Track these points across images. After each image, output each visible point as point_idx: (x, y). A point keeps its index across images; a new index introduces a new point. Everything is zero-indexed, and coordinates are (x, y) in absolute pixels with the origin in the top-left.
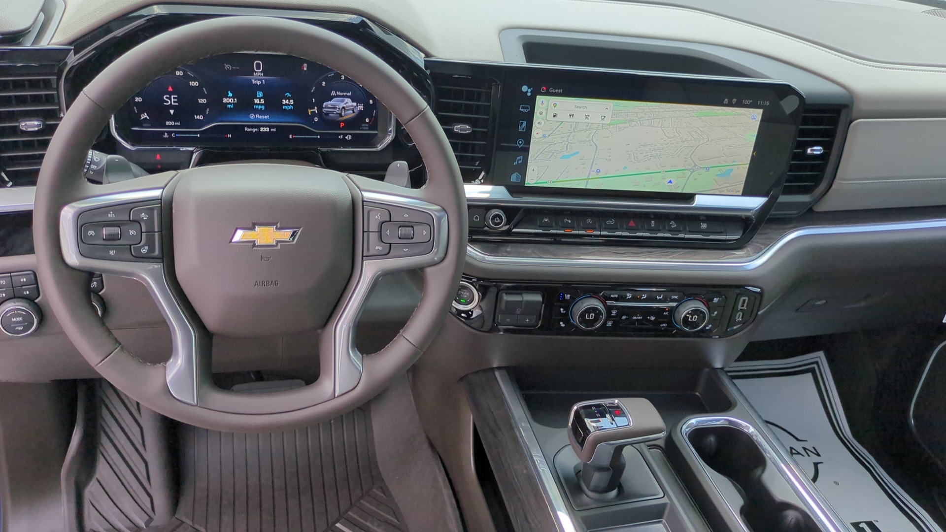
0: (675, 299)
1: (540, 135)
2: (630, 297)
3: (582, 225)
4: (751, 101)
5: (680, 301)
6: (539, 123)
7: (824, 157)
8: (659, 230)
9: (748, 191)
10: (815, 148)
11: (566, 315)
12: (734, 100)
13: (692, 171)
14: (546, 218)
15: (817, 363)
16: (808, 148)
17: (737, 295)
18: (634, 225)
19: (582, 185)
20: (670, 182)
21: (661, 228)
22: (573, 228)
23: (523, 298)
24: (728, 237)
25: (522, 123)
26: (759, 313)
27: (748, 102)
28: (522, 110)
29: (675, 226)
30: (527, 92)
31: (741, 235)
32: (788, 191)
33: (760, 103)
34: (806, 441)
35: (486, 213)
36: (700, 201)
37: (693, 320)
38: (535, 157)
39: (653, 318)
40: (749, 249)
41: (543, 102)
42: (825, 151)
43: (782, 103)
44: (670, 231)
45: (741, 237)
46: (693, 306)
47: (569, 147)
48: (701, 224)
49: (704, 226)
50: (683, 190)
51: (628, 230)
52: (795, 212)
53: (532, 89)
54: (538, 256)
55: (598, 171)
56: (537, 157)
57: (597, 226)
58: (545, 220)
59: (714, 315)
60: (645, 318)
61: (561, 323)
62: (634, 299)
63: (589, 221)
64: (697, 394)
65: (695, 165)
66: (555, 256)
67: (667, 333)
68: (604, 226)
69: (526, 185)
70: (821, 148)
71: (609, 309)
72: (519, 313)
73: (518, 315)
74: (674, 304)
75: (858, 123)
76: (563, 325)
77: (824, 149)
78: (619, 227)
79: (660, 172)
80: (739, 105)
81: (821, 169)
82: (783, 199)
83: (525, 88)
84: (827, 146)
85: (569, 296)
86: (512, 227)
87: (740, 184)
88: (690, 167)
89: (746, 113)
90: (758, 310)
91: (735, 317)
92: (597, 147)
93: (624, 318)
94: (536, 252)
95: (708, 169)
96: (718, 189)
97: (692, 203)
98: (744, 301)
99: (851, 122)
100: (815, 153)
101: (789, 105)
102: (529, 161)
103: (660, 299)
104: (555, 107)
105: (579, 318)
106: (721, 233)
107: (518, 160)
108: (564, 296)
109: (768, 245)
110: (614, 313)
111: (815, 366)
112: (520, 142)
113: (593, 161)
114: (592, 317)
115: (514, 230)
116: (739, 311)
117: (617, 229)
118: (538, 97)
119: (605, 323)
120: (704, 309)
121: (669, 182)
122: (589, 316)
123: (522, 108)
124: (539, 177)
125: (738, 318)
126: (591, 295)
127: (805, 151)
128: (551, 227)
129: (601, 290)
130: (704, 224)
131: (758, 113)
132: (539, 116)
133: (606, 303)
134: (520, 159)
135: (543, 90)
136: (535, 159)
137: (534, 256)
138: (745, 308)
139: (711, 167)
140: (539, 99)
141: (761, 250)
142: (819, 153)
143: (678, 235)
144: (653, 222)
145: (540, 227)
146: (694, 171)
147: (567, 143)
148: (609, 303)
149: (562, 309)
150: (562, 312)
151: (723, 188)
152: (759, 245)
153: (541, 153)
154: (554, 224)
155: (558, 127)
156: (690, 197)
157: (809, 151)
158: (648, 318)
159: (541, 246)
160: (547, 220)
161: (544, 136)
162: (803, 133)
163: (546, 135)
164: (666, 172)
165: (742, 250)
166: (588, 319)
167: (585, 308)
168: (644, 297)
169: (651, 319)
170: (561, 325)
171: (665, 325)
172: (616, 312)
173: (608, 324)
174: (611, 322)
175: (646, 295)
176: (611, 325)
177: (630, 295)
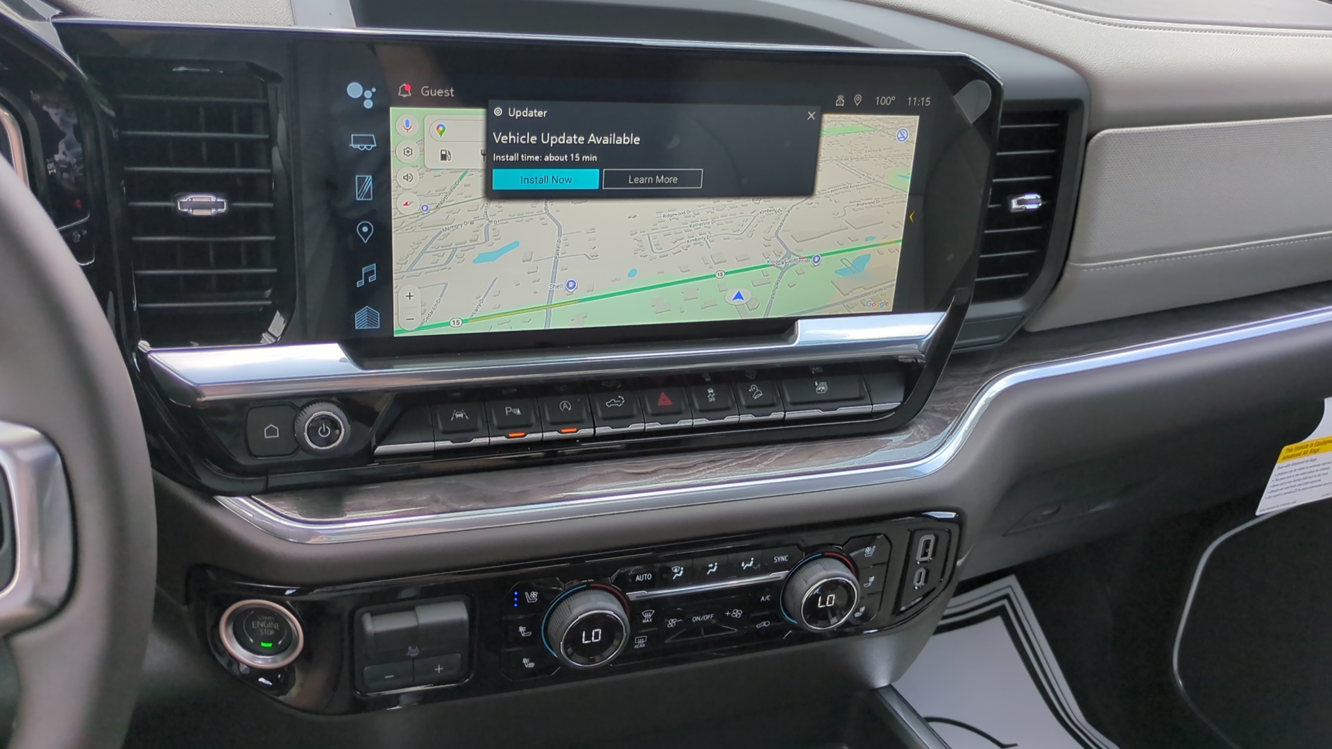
0: (782, 563)
1: (414, 208)
2: (680, 575)
3: (548, 418)
4: (893, 98)
5: (794, 567)
6: (407, 178)
7: (1043, 216)
8: (727, 409)
9: (905, 303)
10: (1027, 197)
11: (534, 640)
12: (858, 98)
13: (783, 266)
14: (459, 410)
15: (1007, 597)
16: (1012, 198)
17: (912, 534)
18: (668, 402)
19: (536, 323)
20: (739, 296)
21: (730, 403)
22: (527, 427)
23: (417, 620)
24: (877, 407)
25: (362, 181)
26: (959, 563)
27: (886, 101)
28: (358, 146)
29: (761, 395)
30: (363, 98)
31: (902, 400)
32: (986, 294)
33: (913, 101)
34: (1015, 745)
35: (295, 418)
36: (809, 333)
37: (828, 605)
38: (409, 264)
39: (737, 613)
40: (920, 427)
41: (407, 122)
42: (1045, 202)
43: (957, 99)
44: (751, 407)
45: (902, 403)
46: (823, 573)
47: (491, 232)
48: (816, 384)
49: (822, 387)
50: (768, 311)
51: (656, 416)
52: (996, 337)
53: (374, 90)
54: (444, 508)
55: (571, 285)
56: (414, 263)
57: (585, 415)
58: (457, 416)
59: (870, 584)
60: (720, 616)
61: (525, 661)
62: (689, 578)
63: (565, 406)
65: (789, 254)
66: (490, 501)
67: (771, 638)
68: (600, 414)
69: (395, 336)
70: (1039, 197)
71: (634, 610)
72: (416, 655)
73: (414, 659)
74: (781, 575)
75: (1104, 137)
76: (532, 665)
77: (1043, 199)
78: (635, 411)
79: (715, 276)
80: (869, 108)
81: (1039, 242)
82: (976, 311)
83: (354, 90)
84: (1048, 192)
85: (534, 594)
86: (374, 443)
87: (889, 287)
88: (779, 259)
89: (886, 125)
90: (956, 559)
91: (913, 582)
92: (560, 228)
93: (672, 623)
94: (439, 496)
95: (816, 260)
96: (842, 302)
97: (792, 337)
98: (927, 544)
99: (1089, 138)
100: (1029, 207)
101: (970, 104)
102: (394, 276)
103: (747, 567)
104: (441, 134)
105: (565, 649)
106: (858, 400)
107: (367, 275)
108: (522, 598)
109: (958, 413)
110: (648, 617)
111: (1005, 602)
112: (365, 229)
113: (556, 263)
114: (596, 637)
115: (381, 449)
116: (919, 567)
117: (630, 418)
118: (393, 110)
119: (631, 641)
120: (846, 575)
121: (735, 298)
122: (588, 638)
123: (357, 141)
124: (428, 312)
125: (919, 582)
126: (588, 584)
127: (1008, 205)
128: (474, 431)
129: (609, 569)
130: (822, 383)
131: (909, 125)
132: (404, 158)
133: (627, 598)
134: (372, 273)
135: (404, 91)
136: (410, 269)
137: (436, 508)
138: (929, 557)
139: (822, 255)
140: (398, 115)
141: (946, 425)
142: (1035, 206)
143: (770, 415)
144: (710, 391)
145: (446, 434)
146: (787, 267)
147: (487, 222)
148: (633, 595)
149: (522, 629)
150: (523, 635)
151: (851, 299)
152: (937, 415)
153: (424, 251)
154: (480, 424)
155: (457, 184)
156: (783, 328)
157: (1014, 205)
158: (728, 614)
159: (452, 480)
160: (461, 415)
161: (425, 209)
162: (1002, 167)
163: (431, 207)
164: (726, 273)
165: (907, 432)
166: (588, 642)
167: (579, 618)
168: (713, 568)
169: (734, 615)
170: (526, 666)
171: (767, 624)
172: (651, 612)
173: (637, 644)
174: (644, 638)
175: (716, 564)
176: (644, 645)
177: (680, 570)
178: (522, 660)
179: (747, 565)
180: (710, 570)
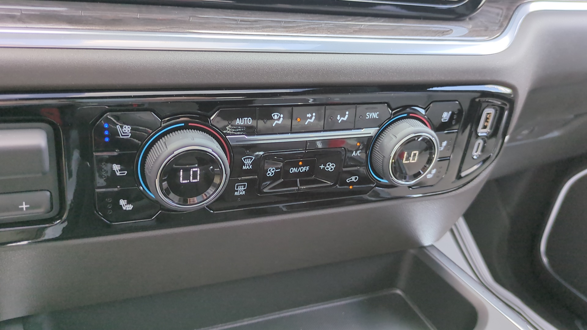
0: (372, 120)
5: (383, 127)
11: (130, 179)
26: (506, 139)
39: (331, 167)
60: (315, 169)
61: (122, 202)
62: (289, 127)
64: (399, 292)
71: (234, 153)
74: (372, 131)
76: (130, 207)
91: (472, 151)
98: (487, 117)
105: (161, 182)
108: (114, 132)
110: (248, 164)
114: (195, 177)
116: (478, 138)
119: (230, 188)
120: (428, 132)
122: (186, 177)
125: (476, 152)
133: (225, 140)
148: (233, 139)
150: (118, 174)
158: (322, 167)
166: (186, 181)
167: (176, 153)
168: (311, 118)
169: (328, 168)
170: (124, 208)
171: (356, 179)
172: (252, 159)
173: (237, 191)
174: (245, 185)
175: (314, 114)
176: (244, 193)
177: (280, 117)
178: (119, 202)
179: (342, 118)
180: (309, 120)
